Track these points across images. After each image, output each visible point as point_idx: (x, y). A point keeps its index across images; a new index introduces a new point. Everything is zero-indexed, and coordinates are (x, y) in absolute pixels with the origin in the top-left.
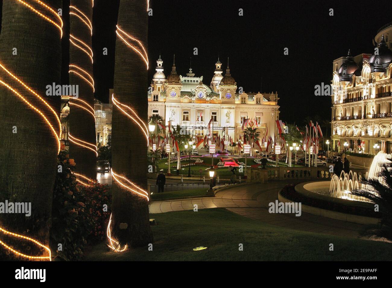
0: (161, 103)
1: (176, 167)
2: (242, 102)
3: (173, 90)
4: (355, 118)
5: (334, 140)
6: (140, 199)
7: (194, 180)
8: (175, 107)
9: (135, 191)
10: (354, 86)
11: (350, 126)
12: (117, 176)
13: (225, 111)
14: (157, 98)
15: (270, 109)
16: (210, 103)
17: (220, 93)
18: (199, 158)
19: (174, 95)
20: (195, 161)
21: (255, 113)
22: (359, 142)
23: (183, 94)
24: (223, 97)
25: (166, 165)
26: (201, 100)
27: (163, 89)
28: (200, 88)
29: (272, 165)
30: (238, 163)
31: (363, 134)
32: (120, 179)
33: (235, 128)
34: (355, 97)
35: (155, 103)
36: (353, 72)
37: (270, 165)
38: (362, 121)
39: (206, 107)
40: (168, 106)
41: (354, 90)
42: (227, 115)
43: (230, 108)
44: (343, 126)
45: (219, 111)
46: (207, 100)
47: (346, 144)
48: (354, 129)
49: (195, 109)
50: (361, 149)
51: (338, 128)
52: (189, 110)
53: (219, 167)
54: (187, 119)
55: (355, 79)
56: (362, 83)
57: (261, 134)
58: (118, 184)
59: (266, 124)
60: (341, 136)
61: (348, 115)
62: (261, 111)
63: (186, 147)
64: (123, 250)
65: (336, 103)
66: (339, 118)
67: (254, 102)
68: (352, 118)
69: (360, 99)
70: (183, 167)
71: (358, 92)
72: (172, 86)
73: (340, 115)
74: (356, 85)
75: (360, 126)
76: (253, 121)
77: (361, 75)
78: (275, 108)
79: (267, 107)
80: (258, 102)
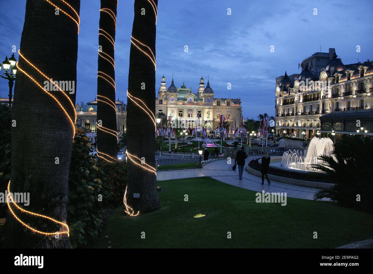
0: (164, 105)
1: (175, 147)
2: (218, 104)
3: (173, 96)
4: (290, 115)
5: (277, 129)
6: (150, 174)
7: (187, 156)
8: (174, 107)
9: (145, 168)
10: (289, 94)
11: (287, 120)
12: (131, 156)
13: (207, 110)
14: (162, 102)
15: (236, 109)
16: (197, 105)
17: (203, 98)
18: (190, 141)
19: (173, 100)
20: (187, 143)
21: (226, 112)
22: (293, 130)
23: (179, 99)
24: (205, 101)
25: (168, 146)
26: (191, 103)
27: (165, 96)
28: (190, 95)
30: (216, 144)
31: (295, 125)
32: (133, 158)
33: (213, 121)
34: (290, 101)
35: (160, 105)
36: (288, 86)
38: (294, 117)
39: (194, 108)
40: (169, 107)
41: (289, 97)
42: (208, 113)
43: (210, 108)
44: (283, 120)
45: (203, 110)
46: (194, 103)
47: (285, 132)
48: (290, 122)
49: (187, 109)
50: (294, 135)
51: (280, 122)
52: (183, 110)
53: (203, 147)
54: (182, 116)
55: (290, 90)
56: (294, 92)
57: (230, 126)
58: (132, 162)
59: (234, 119)
60: (281, 126)
61: (286, 113)
62: (230, 110)
63: (181, 134)
64: (136, 215)
65: (278, 105)
66: (280, 115)
67: (226, 105)
68: (288, 115)
69: (293, 102)
70: (179, 147)
71: (292, 98)
72: (172, 94)
73: (281, 113)
74: (291, 94)
75: (293, 120)
76: (225, 117)
77: (293, 87)
78: (239, 108)
79: (234, 108)
80: (228, 104)
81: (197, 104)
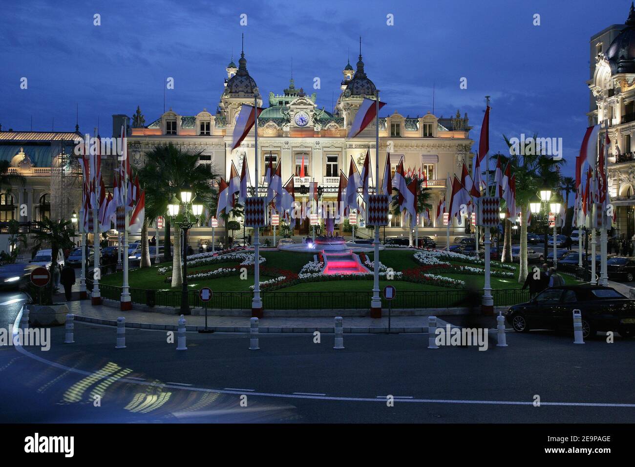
0: (216, 140)
2: (392, 134)
8: (247, 146)
13: (356, 153)
15: (454, 149)
16: (322, 137)
17: (344, 115)
21: (421, 158)
24: (350, 124)
26: (303, 130)
28: (299, 104)
29: (466, 268)
30: (368, 262)
35: (205, 140)
37: (462, 268)
39: (314, 146)
40: (230, 145)
42: (361, 162)
43: (366, 146)
45: (343, 153)
46: (315, 130)
49: (290, 151)
52: (278, 153)
59: (446, 180)
62: (434, 152)
66: (613, 160)
67: (419, 134)
72: (239, 100)
73: (615, 152)
78: (464, 145)
79: (447, 143)
80: (428, 133)
81: (325, 134)
